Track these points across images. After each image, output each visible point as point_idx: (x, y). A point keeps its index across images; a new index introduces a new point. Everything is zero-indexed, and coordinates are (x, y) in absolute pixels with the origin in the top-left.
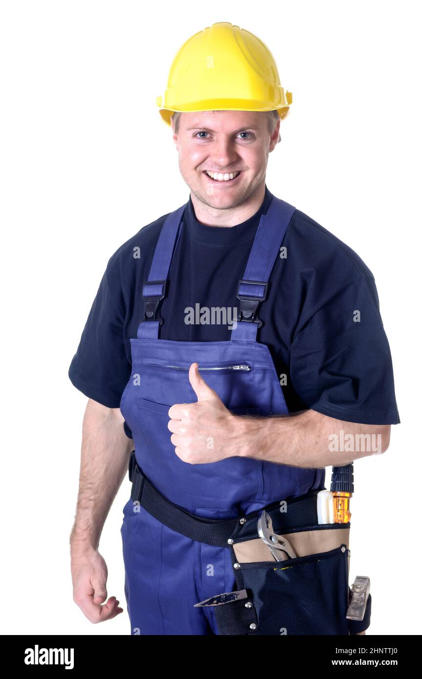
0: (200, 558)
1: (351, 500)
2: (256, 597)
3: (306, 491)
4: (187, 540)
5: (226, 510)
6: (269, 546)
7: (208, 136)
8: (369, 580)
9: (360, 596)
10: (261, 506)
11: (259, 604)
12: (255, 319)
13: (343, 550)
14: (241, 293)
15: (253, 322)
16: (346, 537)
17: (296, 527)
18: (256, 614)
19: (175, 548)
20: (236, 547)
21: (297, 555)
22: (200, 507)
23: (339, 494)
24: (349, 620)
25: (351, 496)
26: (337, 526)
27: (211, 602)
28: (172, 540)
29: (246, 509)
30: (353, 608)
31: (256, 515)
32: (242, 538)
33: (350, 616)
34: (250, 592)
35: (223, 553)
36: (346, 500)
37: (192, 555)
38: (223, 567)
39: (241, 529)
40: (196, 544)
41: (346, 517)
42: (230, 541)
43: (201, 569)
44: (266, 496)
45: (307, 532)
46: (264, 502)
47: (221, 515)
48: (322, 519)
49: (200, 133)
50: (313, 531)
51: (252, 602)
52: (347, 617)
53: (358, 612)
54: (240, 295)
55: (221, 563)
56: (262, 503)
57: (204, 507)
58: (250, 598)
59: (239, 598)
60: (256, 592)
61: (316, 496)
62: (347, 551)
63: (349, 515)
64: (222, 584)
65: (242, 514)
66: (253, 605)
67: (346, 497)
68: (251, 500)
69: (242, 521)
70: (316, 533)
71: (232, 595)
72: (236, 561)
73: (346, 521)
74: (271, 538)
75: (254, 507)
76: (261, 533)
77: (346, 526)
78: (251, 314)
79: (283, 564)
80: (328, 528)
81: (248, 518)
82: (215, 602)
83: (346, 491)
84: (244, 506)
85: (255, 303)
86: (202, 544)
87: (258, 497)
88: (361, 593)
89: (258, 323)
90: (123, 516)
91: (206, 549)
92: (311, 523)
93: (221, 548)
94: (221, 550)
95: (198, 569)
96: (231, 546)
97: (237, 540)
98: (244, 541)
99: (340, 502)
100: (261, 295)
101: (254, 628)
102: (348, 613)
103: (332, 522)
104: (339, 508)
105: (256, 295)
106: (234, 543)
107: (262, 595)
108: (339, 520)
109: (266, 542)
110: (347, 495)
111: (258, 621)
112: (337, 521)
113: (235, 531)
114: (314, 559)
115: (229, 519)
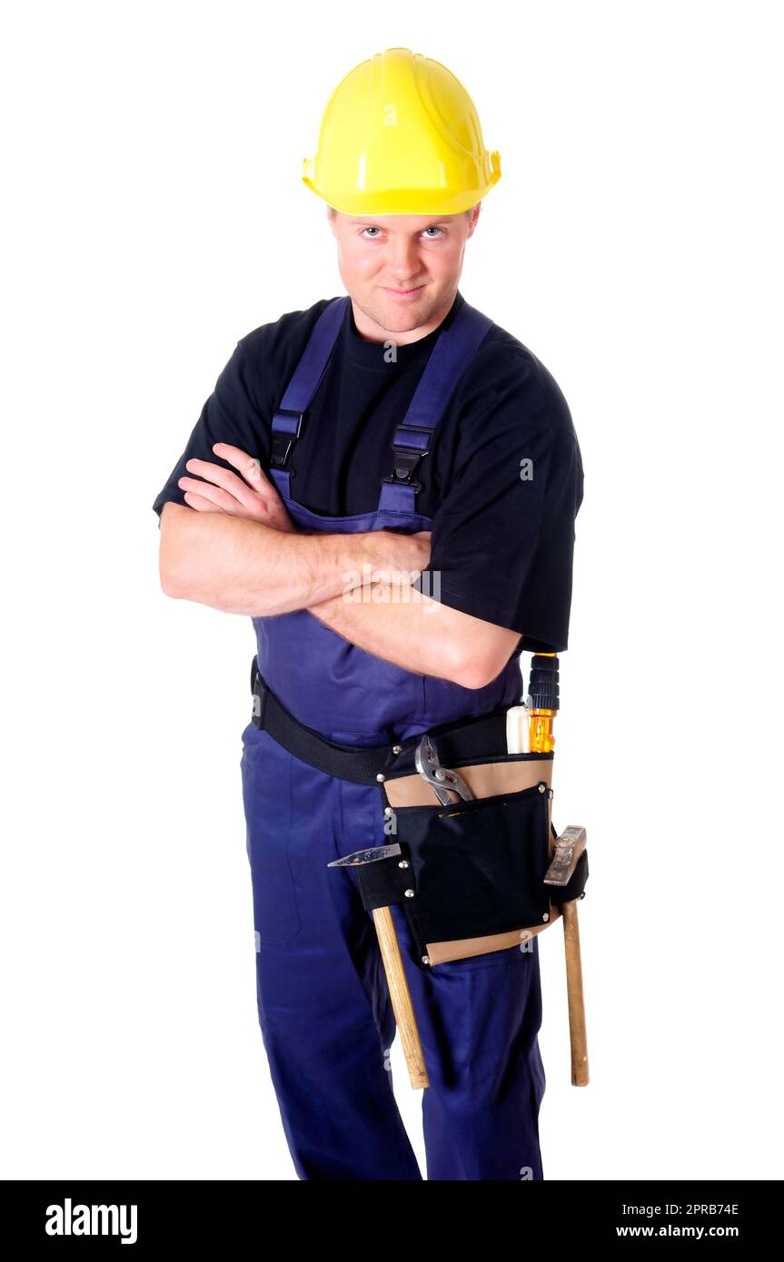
0: (341, 800)
1: (555, 720)
2: (415, 854)
3: (491, 709)
4: (323, 776)
5: (373, 734)
6: (432, 784)
7: (379, 234)
8: (584, 831)
9: (565, 852)
10: (423, 730)
11: (420, 864)
12: (411, 481)
13: (542, 789)
14: (396, 443)
15: (409, 485)
16: (548, 773)
17: (474, 758)
18: (414, 878)
19: (308, 787)
20: (389, 785)
21: (474, 796)
22: (336, 731)
23: (538, 711)
24: (547, 885)
25: (554, 715)
26: (533, 756)
27: (352, 860)
28: (306, 776)
29: (402, 734)
30: (555, 869)
31: (415, 741)
32: (397, 773)
33: (549, 879)
34: (404, 847)
35: (371, 795)
36: (547, 719)
37: (329, 798)
38: (372, 813)
39: (394, 761)
40: (336, 781)
41: (547, 744)
42: (380, 777)
43: (342, 816)
44: (428, 716)
45: (490, 765)
46: (425, 723)
47: (367, 741)
48: (513, 748)
49: (368, 229)
50: (499, 764)
51: (409, 860)
52: (545, 881)
53: (560, 874)
54: (396, 446)
55: (369, 807)
56: (424, 726)
57: (342, 731)
58: (405, 855)
59: (390, 855)
60: (414, 845)
61: (506, 715)
62: (548, 790)
63: (552, 741)
64: (372, 837)
65: (396, 741)
66: (410, 865)
67: (548, 716)
68: (408, 721)
69: (396, 749)
70: (502, 767)
71: (379, 852)
72: (388, 805)
73: (546, 749)
74: (434, 773)
75: (414, 731)
76: (419, 767)
77: (548, 756)
78: (407, 473)
79: (452, 808)
80: (520, 760)
81: (404, 747)
82: (357, 860)
83: (547, 708)
84: (397, 730)
85: (415, 458)
86: (343, 781)
87: (417, 716)
88: (567, 849)
89: (416, 487)
90: (242, 745)
91: (349, 789)
92: (497, 751)
93: (370, 787)
94: (370, 791)
95: (338, 816)
96: (382, 784)
97: (390, 776)
98: (399, 777)
99: (540, 724)
100: (423, 447)
101: (412, 895)
102: (547, 876)
103: (526, 750)
104: (538, 732)
105: (417, 446)
106: (385, 781)
107: (423, 850)
108: (538, 748)
109: (427, 779)
110: (549, 713)
111: (417, 885)
112: (535, 750)
113: (387, 763)
114: (498, 803)
115: (378, 746)
